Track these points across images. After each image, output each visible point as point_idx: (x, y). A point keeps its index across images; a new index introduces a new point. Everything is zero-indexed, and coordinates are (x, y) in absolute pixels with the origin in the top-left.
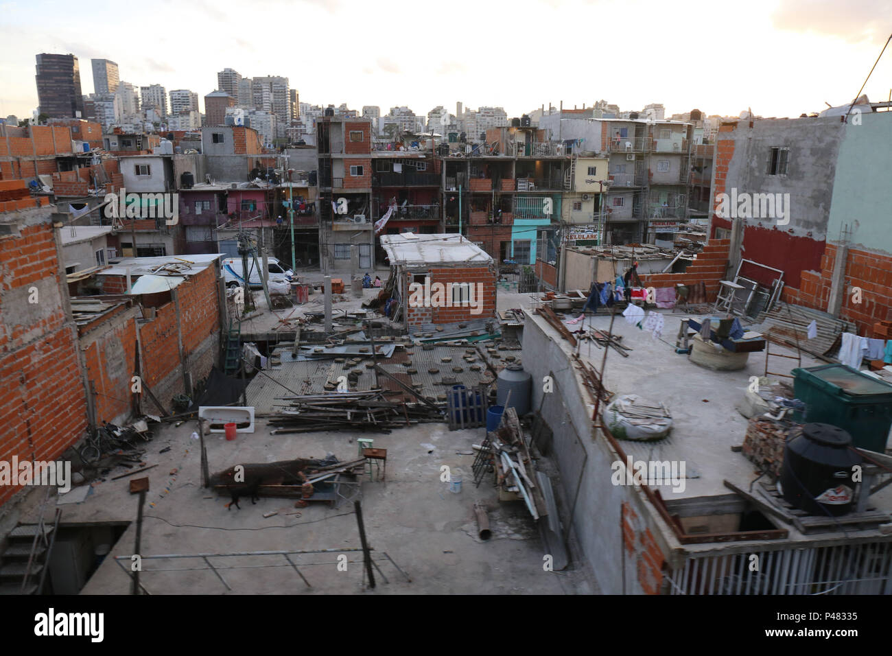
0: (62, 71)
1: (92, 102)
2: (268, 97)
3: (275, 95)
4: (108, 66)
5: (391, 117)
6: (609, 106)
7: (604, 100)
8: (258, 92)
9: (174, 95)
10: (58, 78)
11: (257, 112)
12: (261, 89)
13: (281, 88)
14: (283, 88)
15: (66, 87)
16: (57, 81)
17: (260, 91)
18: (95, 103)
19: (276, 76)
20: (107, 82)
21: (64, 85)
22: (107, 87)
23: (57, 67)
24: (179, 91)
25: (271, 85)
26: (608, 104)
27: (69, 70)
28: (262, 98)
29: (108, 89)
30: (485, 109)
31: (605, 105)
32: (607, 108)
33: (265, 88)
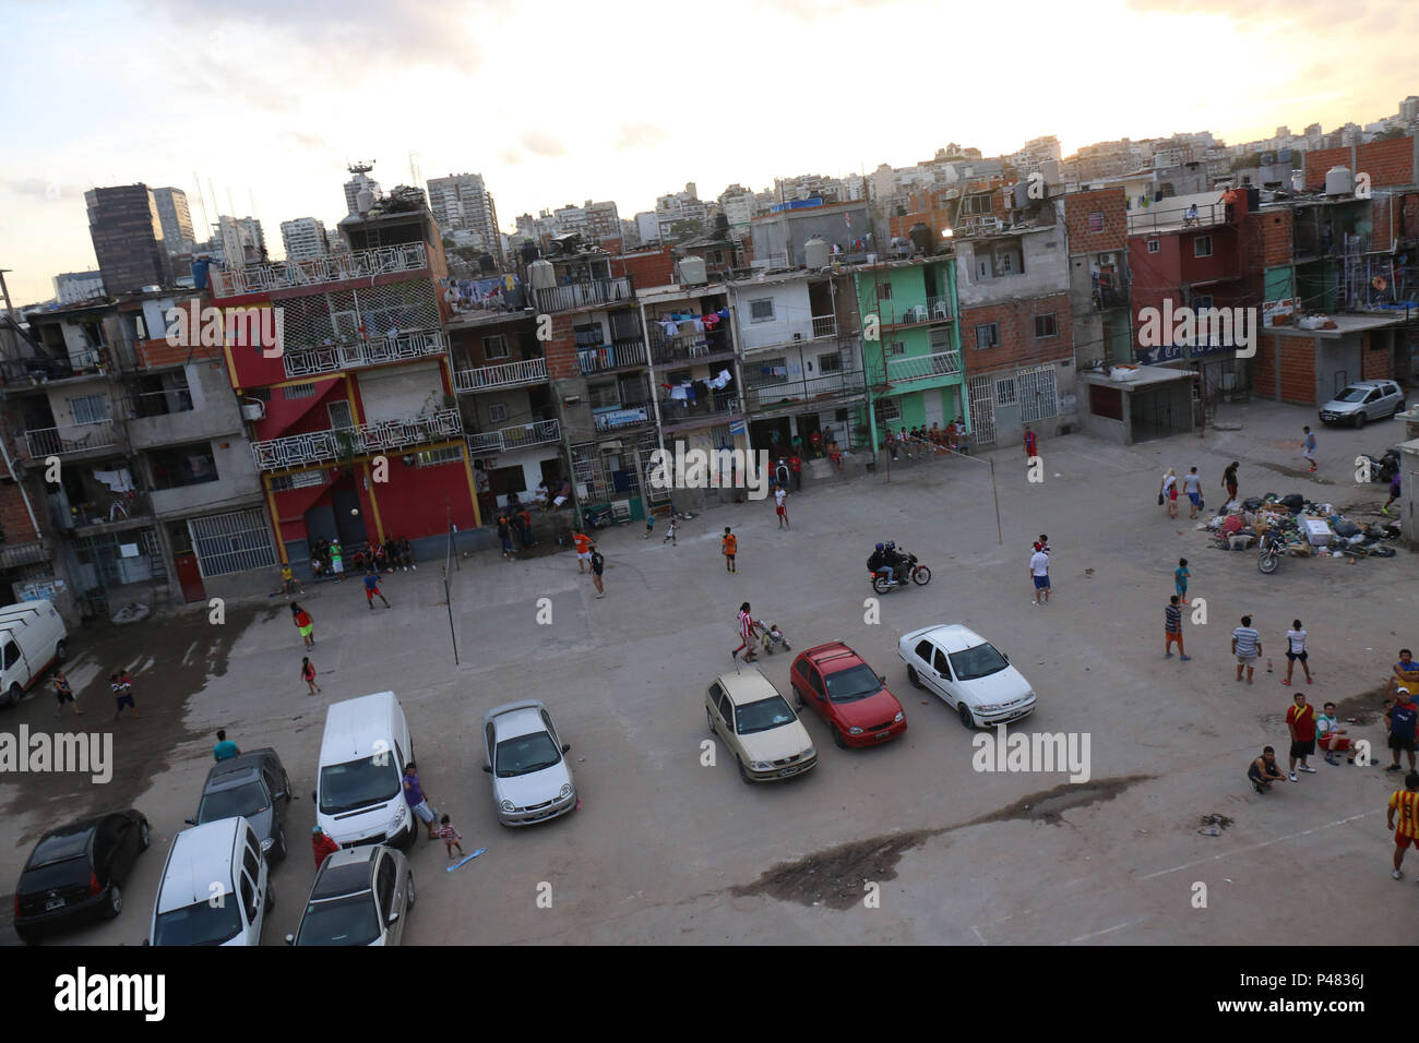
0: (132, 212)
1: (189, 255)
2: (455, 209)
3: (466, 204)
4: (176, 197)
5: (667, 211)
6: (966, 150)
7: (956, 143)
8: (438, 203)
9: (289, 229)
10: (129, 224)
11: (455, 233)
12: (443, 198)
13: (472, 192)
14: (477, 191)
15: (143, 236)
16: (126, 230)
17: (441, 201)
18: (194, 255)
19: (462, 174)
20: (177, 222)
21: (138, 234)
22: (179, 231)
23: (123, 207)
24: (297, 220)
25: (457, 190)
26: (963, 147)
27: (144, 208)
28: (445, 212)
29: (180, 235)
30: (809, 179)
31: (958, 150)
32: (963, 155)
33: (449, 194)
